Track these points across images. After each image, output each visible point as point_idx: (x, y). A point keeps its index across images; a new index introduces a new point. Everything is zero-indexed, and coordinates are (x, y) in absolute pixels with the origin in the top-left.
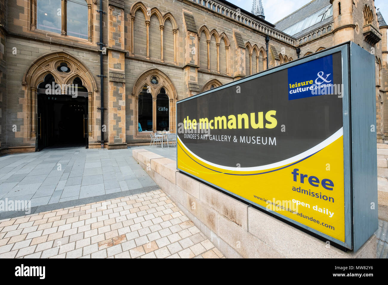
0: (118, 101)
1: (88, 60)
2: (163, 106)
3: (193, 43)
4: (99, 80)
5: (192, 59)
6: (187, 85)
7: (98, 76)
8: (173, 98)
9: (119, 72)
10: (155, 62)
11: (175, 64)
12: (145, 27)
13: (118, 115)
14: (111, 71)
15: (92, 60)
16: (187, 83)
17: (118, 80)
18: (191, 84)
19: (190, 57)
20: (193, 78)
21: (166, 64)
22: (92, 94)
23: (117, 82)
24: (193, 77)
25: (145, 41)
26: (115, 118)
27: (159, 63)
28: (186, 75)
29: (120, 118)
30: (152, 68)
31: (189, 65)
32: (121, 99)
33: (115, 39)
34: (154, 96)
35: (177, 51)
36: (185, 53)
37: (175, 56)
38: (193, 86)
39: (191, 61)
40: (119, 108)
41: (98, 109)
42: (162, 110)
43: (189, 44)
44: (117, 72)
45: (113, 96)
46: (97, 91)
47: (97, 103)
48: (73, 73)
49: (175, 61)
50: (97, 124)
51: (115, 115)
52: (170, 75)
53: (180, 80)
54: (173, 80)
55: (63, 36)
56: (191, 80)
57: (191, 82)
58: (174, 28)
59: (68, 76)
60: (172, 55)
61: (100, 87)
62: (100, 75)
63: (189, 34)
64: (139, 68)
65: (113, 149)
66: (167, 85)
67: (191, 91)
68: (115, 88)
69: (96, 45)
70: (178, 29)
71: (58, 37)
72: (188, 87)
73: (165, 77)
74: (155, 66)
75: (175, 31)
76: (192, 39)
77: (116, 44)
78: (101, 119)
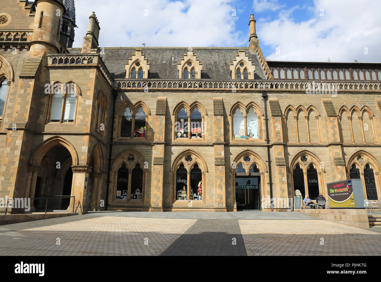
0: (282, 178)
1: (260, 152)
2: (313, 179)
3: (334, 125)
4: (267, 164)
5: (335, 138)
6: (333, 160)
7: (267, 161)
8: (321, 172)
9: (281, 158)
10: (304, 145)
11: (320, 143)
12: (294, 120)
13: (283, 188)
14: (276, 158)
15: (263, 151)
16: (332, 159)
17: (281, 164)
18: (336, 159)
19: (333, 136)
20: (337, 154)
21: (312, 145)
22: (263, 174)
23: (281, 165)
24: (337, 152)
25: (295, 130)
26: (281, 190)
27: (307, 145)
28: (331, 152)
29: (284, 189)
30: (301, 150)
31: (332, 143)
32: (284, 177)
33: (277, 136)
34: (305, 171)
35: (320, 132)
36: (328, 133)
37: (319, 137)
38: (338, 161)
39: (334, 140)
40: (283, 183)
41: (268, 183)
42: (312, 182)
43: (330, 127)
44: (280, 158)
45: (279, 175)
46: (267, 172)
47: (267, 180)
48: (253, 161)
49: (320, 141)
50: (268, 195)
51: (281, 188)
52: (316, 153)
53: (325, 156)
54: (320, 156)
55: (247, 140)
56: (335, 155)
57: (336, 157)
58: (316, 115)
59: (250, 164)
60: (316, 136)
61: (268, 168)
62: (268, 160)
63: (329, 119)
64: (293, 152)
65: (281, 211)
66: (314, 161)
67: (336, 165)
68: (279, 169)
69: (264, 141)
70: (320, 116)
71: (244, 141)
72: (333, 161)
73: (313, 155)
74: (304, 148)
75: (317, 117)
76: (333, 122)
77: (278, 139)
78: (270, 191)
